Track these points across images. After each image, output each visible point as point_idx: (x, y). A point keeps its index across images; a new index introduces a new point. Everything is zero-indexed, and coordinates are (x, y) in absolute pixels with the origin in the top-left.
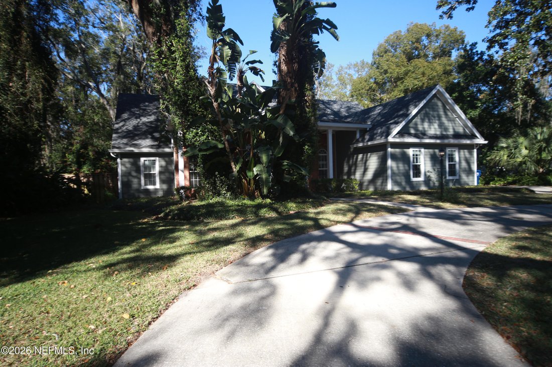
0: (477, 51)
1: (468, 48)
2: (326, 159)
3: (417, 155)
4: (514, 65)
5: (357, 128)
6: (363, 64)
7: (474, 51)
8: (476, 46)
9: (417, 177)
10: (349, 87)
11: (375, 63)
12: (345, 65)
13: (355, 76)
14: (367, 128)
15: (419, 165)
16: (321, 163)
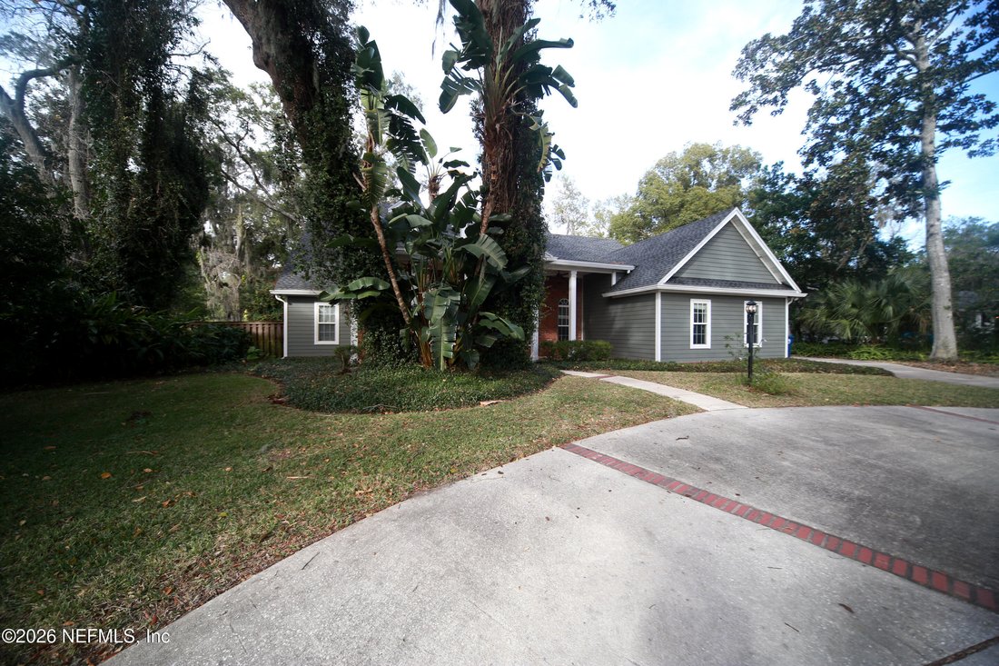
0: (782, 174)
1: (770, 169)
2: (566, 311)
3: (700, 311)
4: (848, 184)
5: (613, 270)
6: (626, 198)
7: (778, 173)
8: (782, 166)
9: (699, 343)
10: (608, 225)
11: (641, 192)
12: (603, 200)
13: (616, 212)
14: (626, 271)
15: (704, 326)
16: (561, 317)
